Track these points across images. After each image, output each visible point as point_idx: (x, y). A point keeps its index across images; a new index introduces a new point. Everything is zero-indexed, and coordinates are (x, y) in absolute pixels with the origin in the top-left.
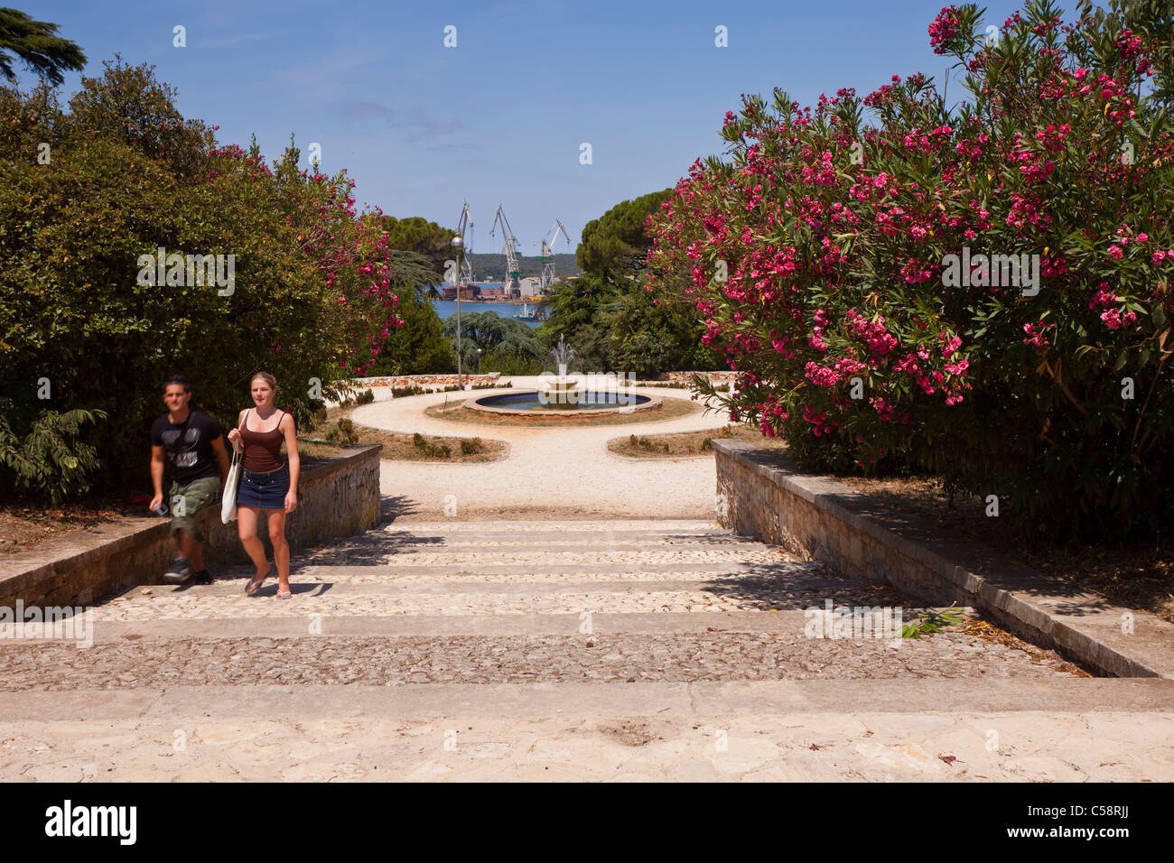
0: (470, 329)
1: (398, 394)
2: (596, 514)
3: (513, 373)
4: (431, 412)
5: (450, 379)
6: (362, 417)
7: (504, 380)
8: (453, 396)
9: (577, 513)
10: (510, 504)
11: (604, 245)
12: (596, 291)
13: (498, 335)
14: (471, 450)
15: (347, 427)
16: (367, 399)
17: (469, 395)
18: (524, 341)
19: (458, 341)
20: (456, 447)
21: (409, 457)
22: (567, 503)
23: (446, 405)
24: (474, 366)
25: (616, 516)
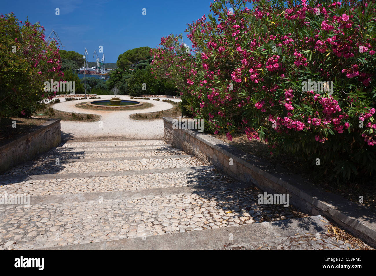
0: (88, 82)
1: (67, 100)
2: (128, 139)
3: (100, 94)
4: (77, 106)
5: (83, 96)
6: (56, 107)
7: (98, 96)
8: (84, 101)
9: (122, 138)
10: (102, 135)
11: (124, 61)
12: (121, 73)
13: (95, 83)
14: (90, 118)
15: (51, 110)
16: (58, 101)
17: (89, 100)
18: (102, 85)
19: (85, 84)
20: (85, 117)
21: (71, 120)
22: (120, 135)
23: (82, 103)
24: (89, 92)
25: (135, 139)
